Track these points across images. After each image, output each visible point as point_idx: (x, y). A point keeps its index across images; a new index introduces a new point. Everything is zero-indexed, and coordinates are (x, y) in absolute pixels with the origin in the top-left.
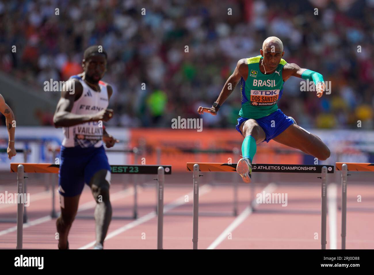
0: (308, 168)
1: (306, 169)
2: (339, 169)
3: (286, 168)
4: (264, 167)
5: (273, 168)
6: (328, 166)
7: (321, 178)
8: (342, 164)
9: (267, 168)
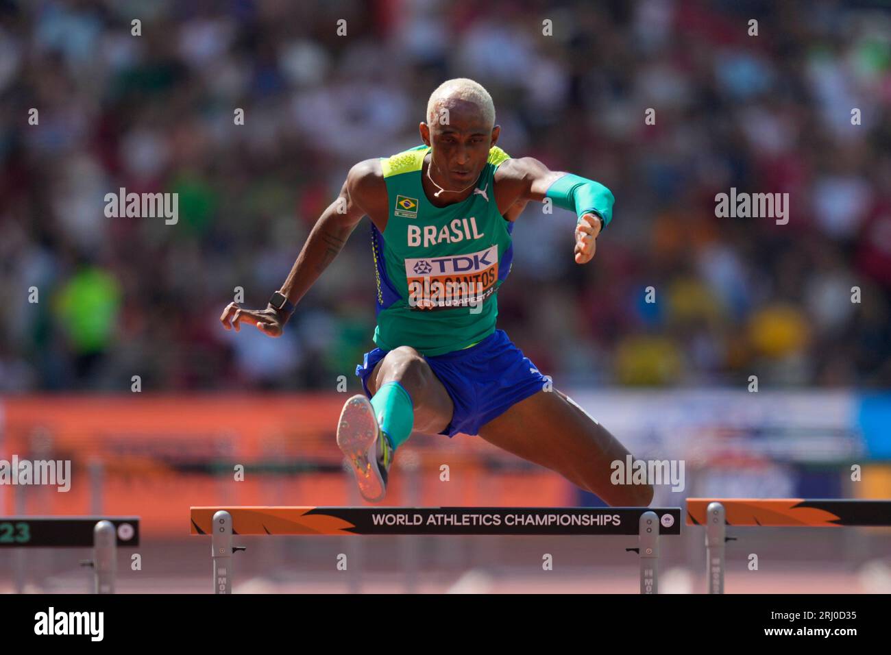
0: (595, 517)
1: (586, 522)
3: (522, 520)
4: (449, 517)
5: (478, 519)
6: (660, 513)
7: (637, 550)
8: (708, 503)
9: (458, 522)
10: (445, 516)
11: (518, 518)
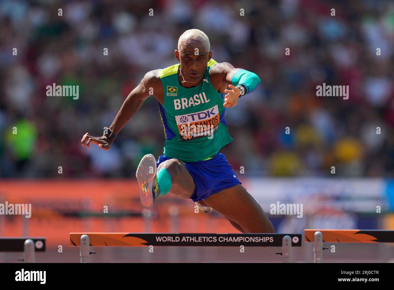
0: (261, 238)
1: (257, 240)
2: (309, 239)
3: (227, 239)
4: (192, 238)
5: (206, 239)
6: (292, 236)
7: (281, 254)
8: (315, 232)
9: (196, 240)
11: (225, 238)
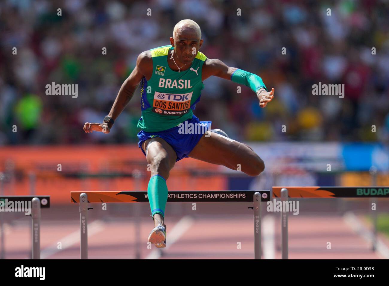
0: (235, 195)
1: (232, 197)
2: (277, 195)
3: (206, 196)
4: (176, 195)
5: (187, 195)
6: (262, 193)
7: (252, 208)
8: (281, 189)
9: (179, 197)
10: (174, 194)
11: (204, 195)
